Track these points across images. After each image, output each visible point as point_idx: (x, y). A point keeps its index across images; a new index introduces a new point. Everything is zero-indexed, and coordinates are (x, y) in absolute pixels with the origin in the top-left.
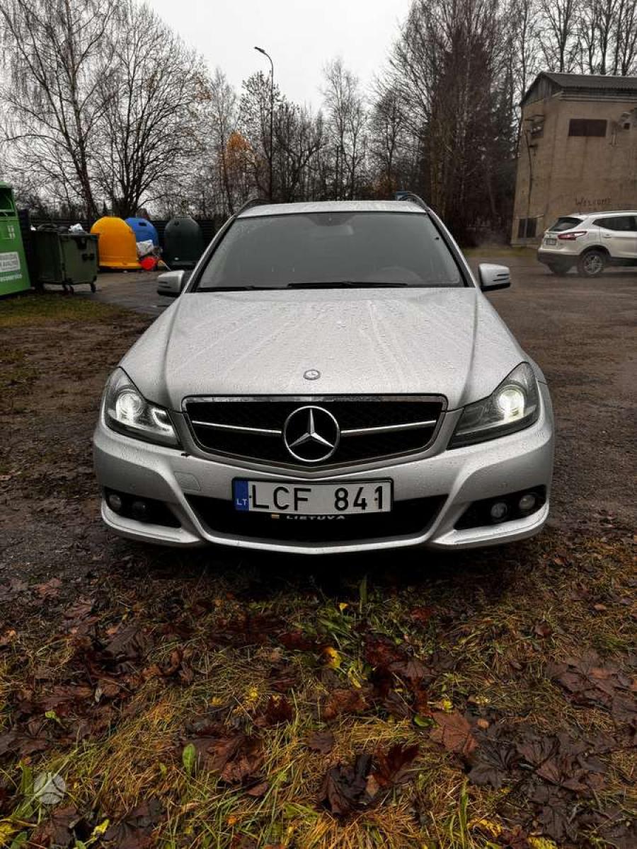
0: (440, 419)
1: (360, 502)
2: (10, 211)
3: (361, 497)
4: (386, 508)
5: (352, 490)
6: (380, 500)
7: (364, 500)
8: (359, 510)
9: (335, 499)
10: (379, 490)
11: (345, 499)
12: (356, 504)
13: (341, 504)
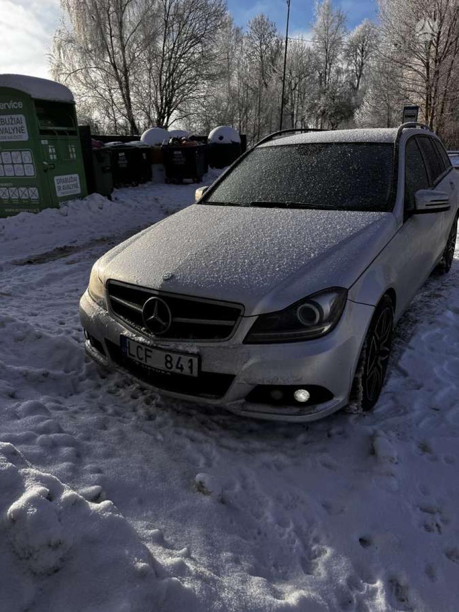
0: (238, 321)
1: (179, 366)
2: (71, 129)
3: (181, 363)
4: (195, 373)
5: (175, 357)
6: (191, 368)
7: (182, 365)
8: (178, 371)
9: (165, 361)
10: (191, 361)
11: (170, 362)
12: (177, 367)
13: (169, 365)
